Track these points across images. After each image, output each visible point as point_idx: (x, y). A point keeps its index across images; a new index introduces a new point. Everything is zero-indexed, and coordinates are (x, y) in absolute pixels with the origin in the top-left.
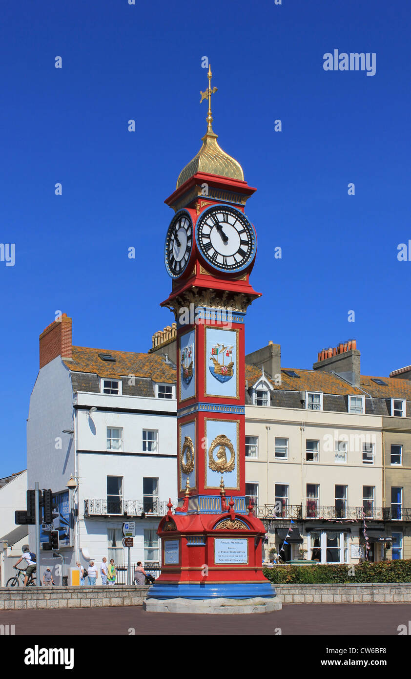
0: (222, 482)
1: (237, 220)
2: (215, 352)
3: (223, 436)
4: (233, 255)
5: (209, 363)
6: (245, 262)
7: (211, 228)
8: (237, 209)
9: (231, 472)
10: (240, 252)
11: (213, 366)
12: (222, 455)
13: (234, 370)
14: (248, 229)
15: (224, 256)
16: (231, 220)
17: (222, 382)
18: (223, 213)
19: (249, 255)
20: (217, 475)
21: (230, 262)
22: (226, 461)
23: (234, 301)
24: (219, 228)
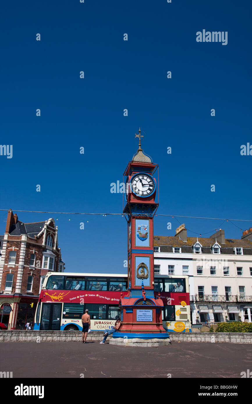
0: (143, 284)
1: (148, 178)
2: (139, 228)
3: (143, 263)
4: (146, 191)
5: (137, 233)
6: (151, 193)
7: (137, 181)
8: (147, 174)
9: (147, 279)
10: (149, 189)
11: (139, 234)
12: (143, 272)
13: (148, 235)
14: (152, 181)
15: (142, 191)
16: (145, 178)
17: (143, 241)
18: (142, 176)
19: (153, 190)
20: (141, 280)
21: (145, 193)
22: (144, 274)
23: (147, 208)
24: (141, 181)
